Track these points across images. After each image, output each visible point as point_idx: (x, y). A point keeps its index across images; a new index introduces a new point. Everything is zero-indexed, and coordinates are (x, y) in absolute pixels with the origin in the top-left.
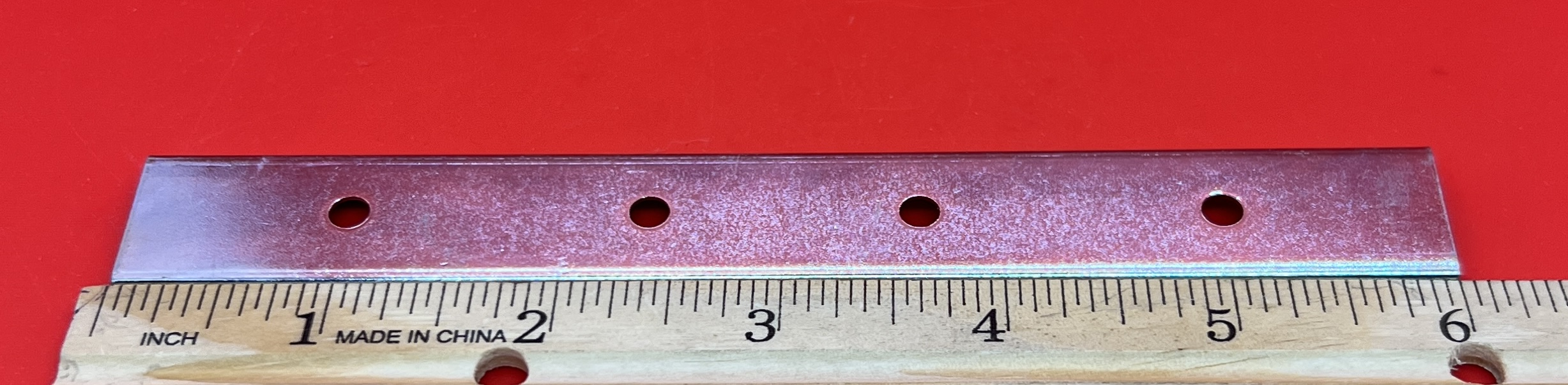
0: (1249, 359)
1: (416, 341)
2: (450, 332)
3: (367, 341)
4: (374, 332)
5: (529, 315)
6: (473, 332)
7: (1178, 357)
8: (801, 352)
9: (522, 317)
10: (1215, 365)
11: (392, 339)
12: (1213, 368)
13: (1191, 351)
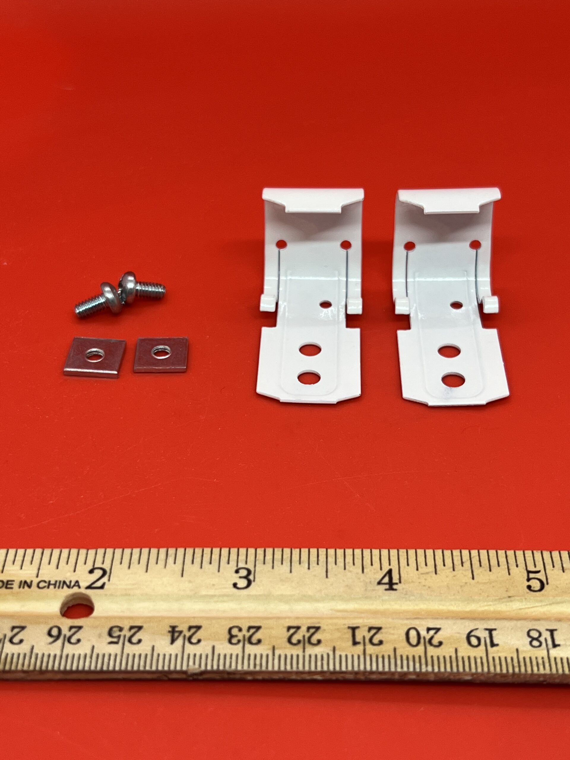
0: (553, 603)
7: (508, 602)
8: (267, 597)
10: (532, 608)
12: (531, 609)
13: (517, 598)
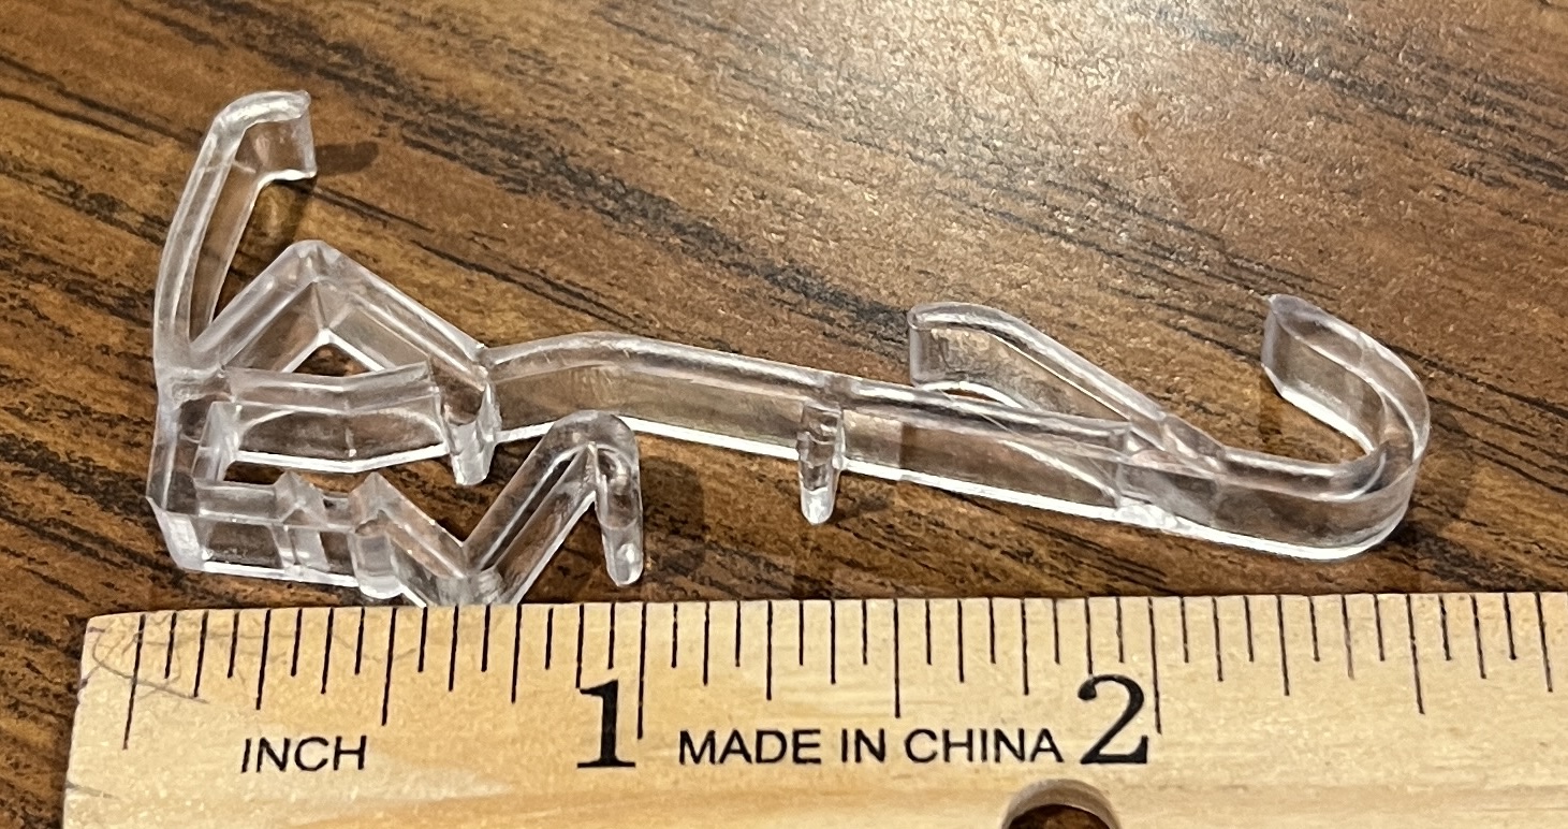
1: (858, 759)
2: (933, 736)
3: (748, 758)
4: (760, 734)
5: (1100, 687)
6: (984, 734)
9: (1087, 693)
11: (803, 753)
